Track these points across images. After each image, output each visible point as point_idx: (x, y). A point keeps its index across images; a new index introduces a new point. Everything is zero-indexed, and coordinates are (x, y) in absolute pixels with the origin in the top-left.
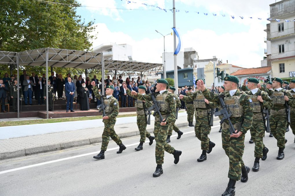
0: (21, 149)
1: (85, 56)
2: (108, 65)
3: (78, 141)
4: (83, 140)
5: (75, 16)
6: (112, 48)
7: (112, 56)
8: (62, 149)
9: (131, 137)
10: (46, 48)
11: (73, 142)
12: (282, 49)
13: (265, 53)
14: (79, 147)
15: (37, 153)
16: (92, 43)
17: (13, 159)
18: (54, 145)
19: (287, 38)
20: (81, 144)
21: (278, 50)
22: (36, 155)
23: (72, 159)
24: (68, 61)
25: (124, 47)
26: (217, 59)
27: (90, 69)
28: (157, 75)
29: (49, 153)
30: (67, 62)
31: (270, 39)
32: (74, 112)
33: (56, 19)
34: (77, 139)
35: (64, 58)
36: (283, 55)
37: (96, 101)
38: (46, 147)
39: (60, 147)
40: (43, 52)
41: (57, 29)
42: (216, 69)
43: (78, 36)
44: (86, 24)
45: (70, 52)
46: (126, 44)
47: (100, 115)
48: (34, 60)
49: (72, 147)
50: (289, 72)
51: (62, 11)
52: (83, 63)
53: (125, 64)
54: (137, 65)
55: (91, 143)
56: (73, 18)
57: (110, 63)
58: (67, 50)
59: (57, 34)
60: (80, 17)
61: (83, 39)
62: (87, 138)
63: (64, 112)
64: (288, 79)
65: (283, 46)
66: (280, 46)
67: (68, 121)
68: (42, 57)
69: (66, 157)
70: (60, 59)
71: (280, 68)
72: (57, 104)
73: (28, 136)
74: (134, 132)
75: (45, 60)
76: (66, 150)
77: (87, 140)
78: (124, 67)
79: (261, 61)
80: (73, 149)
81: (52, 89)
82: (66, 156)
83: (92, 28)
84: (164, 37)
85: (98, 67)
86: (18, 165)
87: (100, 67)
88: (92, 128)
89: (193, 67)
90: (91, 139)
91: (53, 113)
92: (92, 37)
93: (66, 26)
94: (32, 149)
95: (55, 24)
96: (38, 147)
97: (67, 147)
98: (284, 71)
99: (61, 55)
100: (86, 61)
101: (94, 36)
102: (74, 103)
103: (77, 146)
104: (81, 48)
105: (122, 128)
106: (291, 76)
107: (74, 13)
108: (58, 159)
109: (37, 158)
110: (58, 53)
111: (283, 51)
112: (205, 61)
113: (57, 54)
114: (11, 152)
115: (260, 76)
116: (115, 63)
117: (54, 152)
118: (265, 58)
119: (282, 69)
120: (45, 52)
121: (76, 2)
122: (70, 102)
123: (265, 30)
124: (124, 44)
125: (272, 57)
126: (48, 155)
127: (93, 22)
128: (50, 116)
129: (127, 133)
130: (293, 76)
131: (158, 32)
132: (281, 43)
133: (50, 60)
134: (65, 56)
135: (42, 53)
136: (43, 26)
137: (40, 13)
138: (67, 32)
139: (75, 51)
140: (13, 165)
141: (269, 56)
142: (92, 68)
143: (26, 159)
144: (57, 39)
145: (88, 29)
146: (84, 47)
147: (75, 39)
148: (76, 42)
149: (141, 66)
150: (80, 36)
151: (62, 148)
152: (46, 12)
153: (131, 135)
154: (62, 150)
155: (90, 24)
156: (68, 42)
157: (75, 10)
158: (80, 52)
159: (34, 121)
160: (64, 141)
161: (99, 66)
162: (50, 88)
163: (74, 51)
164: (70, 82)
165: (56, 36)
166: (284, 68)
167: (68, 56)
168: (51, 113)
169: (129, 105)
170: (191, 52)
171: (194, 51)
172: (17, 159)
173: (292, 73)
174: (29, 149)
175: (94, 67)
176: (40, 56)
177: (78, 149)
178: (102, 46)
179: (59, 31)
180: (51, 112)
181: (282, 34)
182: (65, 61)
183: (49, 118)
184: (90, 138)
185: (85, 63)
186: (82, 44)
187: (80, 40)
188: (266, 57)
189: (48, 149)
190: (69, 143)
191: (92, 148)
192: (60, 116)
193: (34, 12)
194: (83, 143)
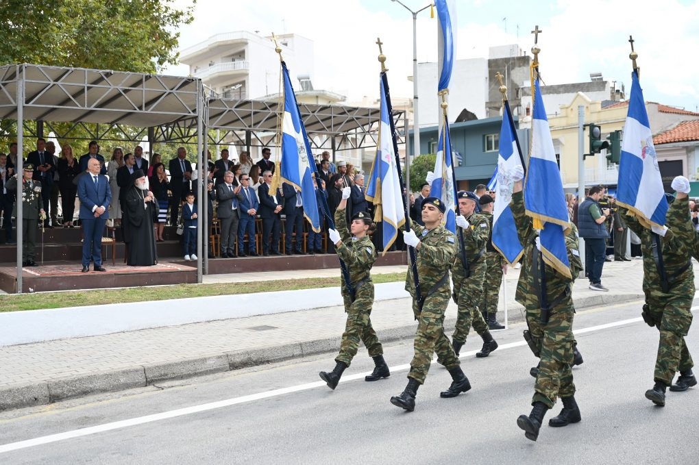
1: (144, 89)
2: (222, 115)
3: (107, 376)
4: (124, 372)
6: (245, 48)
7: (247, 75)
8: (53, 402)
9: (283, 363)
10: (18, 66)
11: (91, 378)
14: (108, 394)
16: (178, 35)
18: (28, 387)
20: (115, 383)
23: (79, 438)
24: (89, 106)
25: (286, 44)
26: (606, 82)
27: (164, 128)
29: (9, 413)
30: (86, 108)
32: (105, 270)
34: (104, 368)
35: (74, 96)
37: (180, 232)
39: (46, 393)
40: (6, 77)
42: (588, 128)
43: (133, 15)
45: (96, 77)
46: (291, 36)
47: (189, 283)
49: (85, 393)
52: (138, 111)
54: (315, 114)
55: (148, 382)
57: (229, 109)
58: (86, 70)
61: (148, 23)
62: (137, 365)
63: (74, 270)
67: (84, 302)
68: (6, 93)
69: (62, 431)
70: (63, 98)
72: (55, 241)
74: (295, 346)
75: (14, 104)
76: (65, 403)
77: (137, 371)
80: (88, 402)
81: (39, 193)
82: (60, 426)
84: (414, 14)
85: (188, 123)
87: (195, 122)
89: (519, 114)
90: (149, 368)
91: (37, 274)
92: (177, 17)
97: (70, 394)
99: (66, 86)
100: (148, 104)
101: (182, 14)
103: (104, 391)
104: (141, 55)
105: (257, 329)
108: (36, 437)
110: (57, 80)
112: (561, 89)
113: (52, 83)
116: (244, 110)
117: (28, 410)
120: (13, 76)
124: (286, 36)
126: (7, 421)
128: (28, 284)
129: (271, 349)
133: (30, 104)
134: (79, 89)
135: (4, 82)
139: (112, 72)
142: (171, 123)
146: (148, 49)
147: (120, 23)
148: (124, 34)
149: (330, 118)
150: (138, 15)
151: (54, 399)
153: (284, 354)
154: (53, 405)
158: (128, 77)
160: (61, 375)
162: (32, 189)
163: (108, 75)
164: (94, 173)
167: (89, 88)
168: (33, 273)
169: (290, 247)
170: (513, 58)
171: (523, 55)
175: (177, 121)
177: (105, 402)
180: (31, 272)
182: (80, 107)
183: (25, 290)
184: (147, 365)
185: (144, 111)
186: (142, 39)
187: (138, 28)
189: (9, 401)
190: (76, 381)
191: (149, 397)
192: (61, 284)
194: (122, 380)
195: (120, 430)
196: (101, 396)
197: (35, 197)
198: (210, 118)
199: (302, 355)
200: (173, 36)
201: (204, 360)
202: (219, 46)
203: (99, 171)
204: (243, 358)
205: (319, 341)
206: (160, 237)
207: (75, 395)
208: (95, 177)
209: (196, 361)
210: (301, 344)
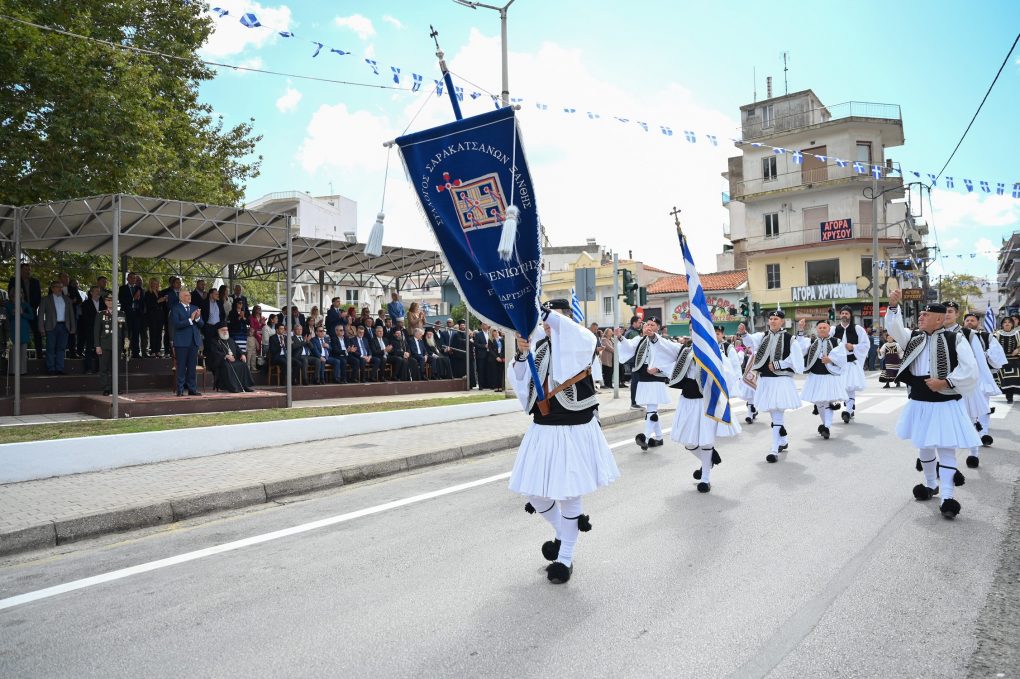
0: (39, 523)
1: (238, 223)
2: (303, 254)
3: (229, 494)
4: (244, 489)
5: (194, 106)
6: (297, 206)
7: (299, 229)
8: (177, 521)
9: (392, 477)
10: (114, 196)
11: (213, 496)
12: (772, 227)
13: (726, 236)
14: (231, 511)
15: (96, 535)
16: (244, 188)
17: (13, 558)
18: (151, 507)
19: (785, 198)
20: (237, 501)
21: (762, 228)
22: (91, 543)
24: (184, 237)
25: (333, 204)
26: (598, 246)
28: (428, 290)
29: (135, 533)
30: (181, 239)
31: (744, 197)
32: (200, 395)
33: (139, 113)
34: (224, 486)
35: (170, 227)
36: (775, 242)
38: (126, 512)
39: (169, 511)
40: (102, 205)
41: (139, 144)
42: (621, 272)
43: (202, 167)
44: (226, 131)
45: (192, 210)
46: (338, 197)
47: (281, 407)
48: (74, 231)
49: (208, 511)
50: (792, 288)
51: (154, 90)
52: (231, 243)
53: (354, 252)
54: (389, 255)
55: (269, 499)
56: (188, 112)
57: (310, 247)
58: (182, 202)
59: (141, 156)
60: (209, 111)
61: (218, 175)
62: (256, 482)
63: (170, 397)
64: (789, 305)
65: (776, 217)
66: (768, 218)
67: (186, 425)
68: (102, 222)
69: (198, 549)
70: (158, 228)
71: (770, 277)
72: (142, 370)
73: (58, 477)
74: (401, 460)
75: (109, 233)
76: (190, 521)
77: (257, 488)
78: (352, 260)
79: (718, 255)
80: (213, 520)
81: (123, 323)
82: (195, 543)
83: (244, 145)
85: (271, 260)
86: (34, 581)
87: (277, 259)
88: (263, 448)
90: (270, 486)
91: (133, 401)
92: (244, 171)
93: (166, 135)
94: (79, 522)
95: (132, 128)
96: (99, 516)
97: (193, 512)
98: (778, 285)
99: (163, 217)
100: (241, 237)
101: (249, 168)
102: (198, 368)
103: (226, 508)
105: (356, 446)
106: (795, 297)
107: (192, 99)
108: (173, 555)
109: (96, 552)
110: (152, 211)
111: (776, 231)
112: (565, 251)
113: (148, 213)
114: (6, 532)
115: (718, 298)
116: (324, 249)
117: (152, 529)
118: (727, 248)
119: (773, 281)
120: (109, 205)
121: (202, 66)
122: (187, 365)
123: (723, 174)
124: (331, 197)
125: (747, 247)
126: (135, 541)
127: (247, 127)
128: (125, 410)
129: (380, 464)
130: (801, 299)
132: (771, 210)
133: (126, 234)
134: (175, 221)
135: (98, 211)
136: (97, 132)
137: (87, 91)
138: (169, 153)
139: (207, 205)
140: (18, 580)
141: (742, 243)
143: (60, 557)
144: (136, 174)
145: (234, 148)
146: (219, 199)
147: (194, 174)
148: (197, 183)
149: (401, 259)
151: (177, 517)
152: (107, 89)
153: (391, 468)
154: (177, 524)
155: (238, 132)
156: (171, 184)
157: (194, 89)
158: (222, 211)
159: (72, 425)
160: (181, 494)
161: (275, 256)
163: (203, 208)
164: (186, 303)
165: (135, 164)
166: (778, 276)
167: (184, 220)
168: (127, 399)
172: (26, 556)
173: (799, 289)
174: (68, 524)
175: (259, 259)
176: (92, 217)
177: (231, 519)
178: (267, 199)
179: (144, 147)
180: (125, 398)
181: (772, 185)
182: (174, 238)
183: (121, 415)
184: (266, 482)
186: (214, 189)
187: (210, 179)
188: (730, 244)
189: (133, 521)
190: (199, 499)
191: (275, 513)
192: (156, 409)
193: (67, 89)
194: (243, 498)
195: (260, 544)
196: (225, 513)
198: (293, 255)
199: (408, 469)
200: (240, 188)
201: (320, 476)
202: (273, 204)
204: (356, 473)
205: (422, 456)
207: (199, 514)
208: (187, 307)
209: (313, 476)
210: (406, 459)
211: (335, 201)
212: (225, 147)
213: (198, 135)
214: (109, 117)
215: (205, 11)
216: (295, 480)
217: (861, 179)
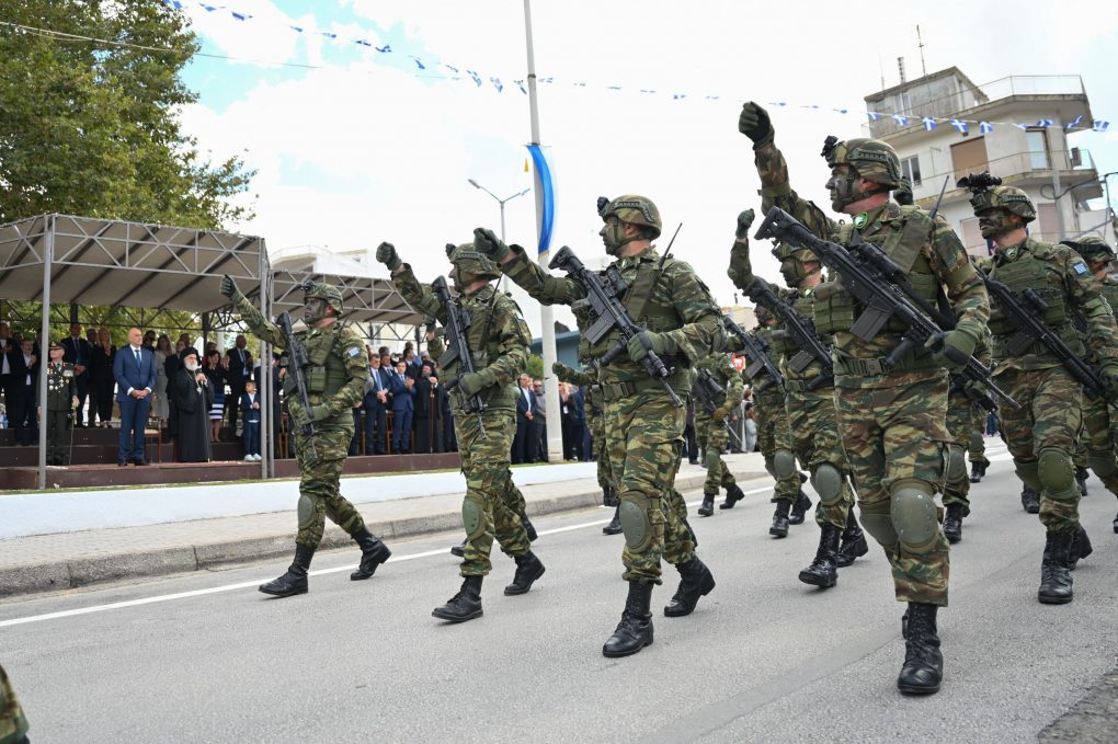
1: (197, 247)
2: (290, 289)
3: (146, 555)
4: (168, 552)
5: (177, 139)
6: (313, 263)
8: (76, 587)
10: (46, 217)
11: (124, 558)
14: (147, 578)
18: (42, 567)
20: (156, 565)
24: (130, 265)
25: (358, 260)
27: (221, 315)
30: (127, 267)
32: (148, 464)
37: (239, 433)
39: (66, 574)
41: (105, 179)
44: (216, 167)
47: (251, 479)
48: (4, 266)
49: (117, 576)
52: (190, 273)
53: (355, 289)
55: (200, 566)
56: (170, 145)
57: (297, 283)
58: (129, 223)
59: (107, 195)
60: (194, 143)
62: (186, 544)
68: (35, 252)
69: (83, 607)
72: (88, 442)
74: (385, 525)
75: (40, 261)
76: (90, 587)
77: (185, 550)
80: (121, 586)
81: (70, 378)
82: (81, 604)
83: (237, 182)
84: (502, 203)
88: (215, 518)
90: (200, 548)
92: (237, 213)
93: (138, 169)
95: (98, 161)
97: (98, 577)
101: (242, 210)
103: (142, 574)
107: (174, 129)
113: (87, 237)
117: (40, 594)
121: (182, 88)
124: (357, 252)
128: (53, 480)
131: (478, 187)
133: (60, 261)
136: (57, 167)
137: (46, 120)
138: (144, 193)
139: (159, 226)
145: (224, 186)
151: (76, 582)
152: (69, 117)
154: (74, 590)
155: (229, 167)
157: (176, 119)
158: (178, 233)
160: (84, 554)
162: (61, 374)
163: (154, 230)
164: (136, 346)
169: (371, 446)
177: (143, 585)
179: (111, 184)
182: (120, 268)
183: (48, 486)
184: (197, 545)
185: (197, 273)
189: (16, 583)
190: (105, 561)
193: (25, 120)
194: (165, 562)
196: (138, 580)
197: (64, 383)
201: (271, 540)
202: (285, 262)
203: (141, 343)
205: (414, 520)
206: (217, 438)
207: (104, 579)
208: (137, 351)
209: (261, 540)
210: (391, 523)
211: (361, 256)
212: (213, 185)
213: (182, 172)
214: (70, 149)
215: (188, 25)
216: (237, 544)
217: (1036, 176)
